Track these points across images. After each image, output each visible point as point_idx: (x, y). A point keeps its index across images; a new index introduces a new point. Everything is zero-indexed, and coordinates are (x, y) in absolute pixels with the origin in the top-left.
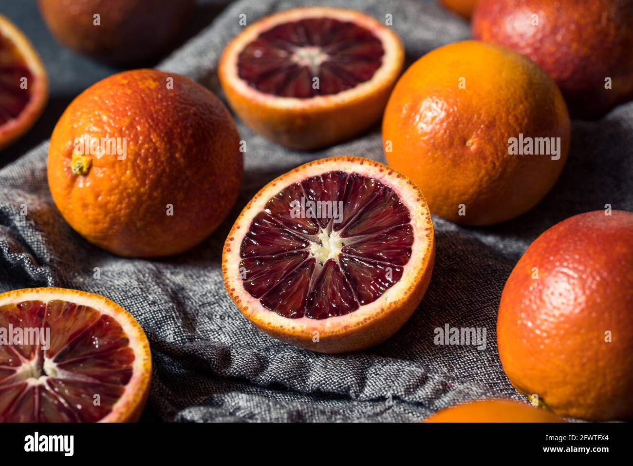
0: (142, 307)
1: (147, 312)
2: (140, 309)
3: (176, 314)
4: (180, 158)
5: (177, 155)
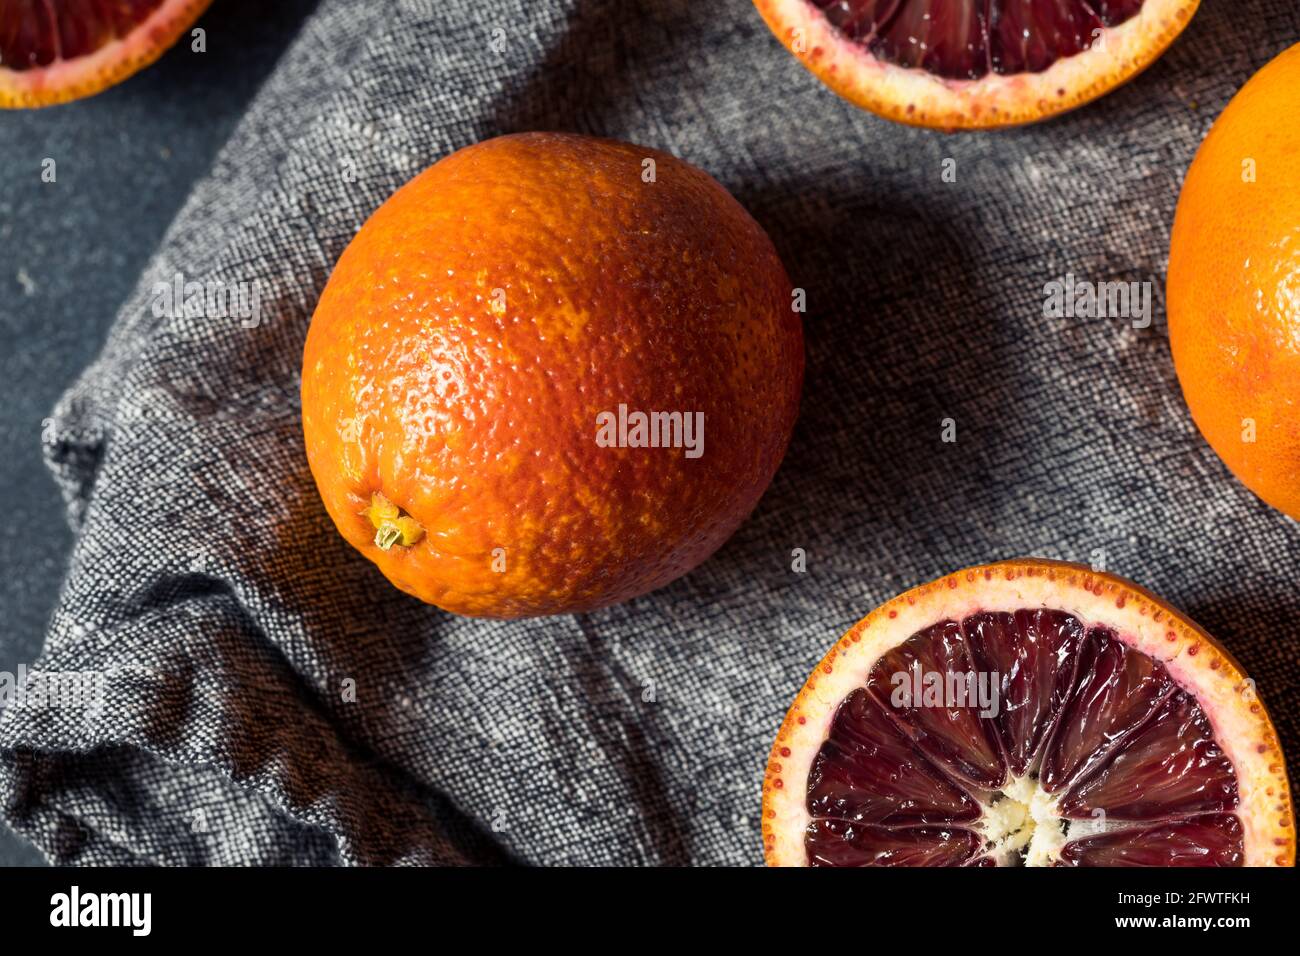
1: (576, 843)
2: (557, 831)
3: (643, 842)
4: (650, 523)
5: (644, 519)
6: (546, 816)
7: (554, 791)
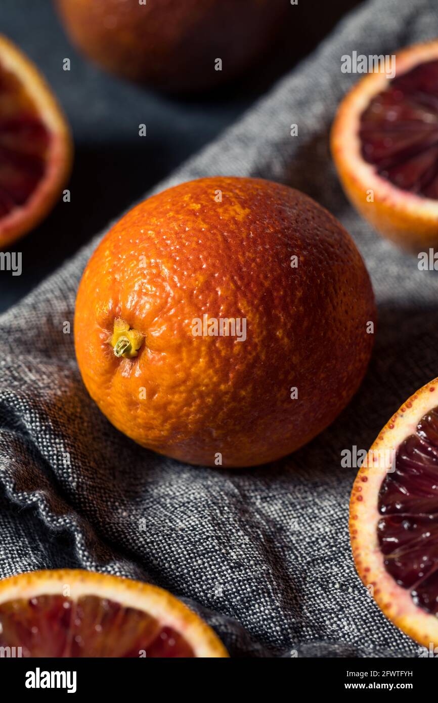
0: (219, 573)
1: (228, 582)
2: (217, 575)
3: (272, 585)
4: (283, 338)
5: (279, 333)
6: (210, 566)
7: (216, 551)
